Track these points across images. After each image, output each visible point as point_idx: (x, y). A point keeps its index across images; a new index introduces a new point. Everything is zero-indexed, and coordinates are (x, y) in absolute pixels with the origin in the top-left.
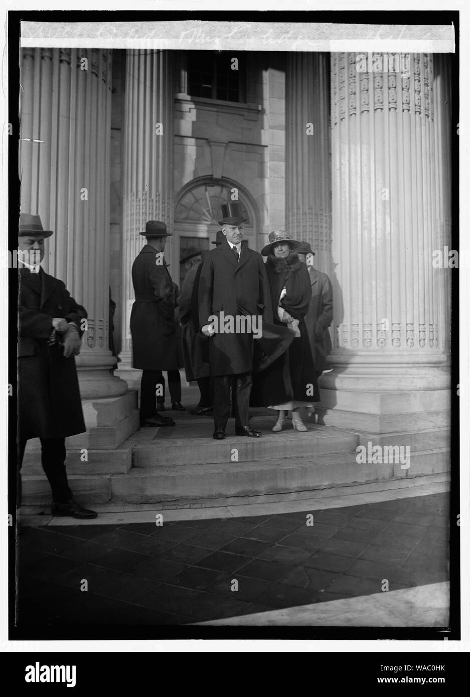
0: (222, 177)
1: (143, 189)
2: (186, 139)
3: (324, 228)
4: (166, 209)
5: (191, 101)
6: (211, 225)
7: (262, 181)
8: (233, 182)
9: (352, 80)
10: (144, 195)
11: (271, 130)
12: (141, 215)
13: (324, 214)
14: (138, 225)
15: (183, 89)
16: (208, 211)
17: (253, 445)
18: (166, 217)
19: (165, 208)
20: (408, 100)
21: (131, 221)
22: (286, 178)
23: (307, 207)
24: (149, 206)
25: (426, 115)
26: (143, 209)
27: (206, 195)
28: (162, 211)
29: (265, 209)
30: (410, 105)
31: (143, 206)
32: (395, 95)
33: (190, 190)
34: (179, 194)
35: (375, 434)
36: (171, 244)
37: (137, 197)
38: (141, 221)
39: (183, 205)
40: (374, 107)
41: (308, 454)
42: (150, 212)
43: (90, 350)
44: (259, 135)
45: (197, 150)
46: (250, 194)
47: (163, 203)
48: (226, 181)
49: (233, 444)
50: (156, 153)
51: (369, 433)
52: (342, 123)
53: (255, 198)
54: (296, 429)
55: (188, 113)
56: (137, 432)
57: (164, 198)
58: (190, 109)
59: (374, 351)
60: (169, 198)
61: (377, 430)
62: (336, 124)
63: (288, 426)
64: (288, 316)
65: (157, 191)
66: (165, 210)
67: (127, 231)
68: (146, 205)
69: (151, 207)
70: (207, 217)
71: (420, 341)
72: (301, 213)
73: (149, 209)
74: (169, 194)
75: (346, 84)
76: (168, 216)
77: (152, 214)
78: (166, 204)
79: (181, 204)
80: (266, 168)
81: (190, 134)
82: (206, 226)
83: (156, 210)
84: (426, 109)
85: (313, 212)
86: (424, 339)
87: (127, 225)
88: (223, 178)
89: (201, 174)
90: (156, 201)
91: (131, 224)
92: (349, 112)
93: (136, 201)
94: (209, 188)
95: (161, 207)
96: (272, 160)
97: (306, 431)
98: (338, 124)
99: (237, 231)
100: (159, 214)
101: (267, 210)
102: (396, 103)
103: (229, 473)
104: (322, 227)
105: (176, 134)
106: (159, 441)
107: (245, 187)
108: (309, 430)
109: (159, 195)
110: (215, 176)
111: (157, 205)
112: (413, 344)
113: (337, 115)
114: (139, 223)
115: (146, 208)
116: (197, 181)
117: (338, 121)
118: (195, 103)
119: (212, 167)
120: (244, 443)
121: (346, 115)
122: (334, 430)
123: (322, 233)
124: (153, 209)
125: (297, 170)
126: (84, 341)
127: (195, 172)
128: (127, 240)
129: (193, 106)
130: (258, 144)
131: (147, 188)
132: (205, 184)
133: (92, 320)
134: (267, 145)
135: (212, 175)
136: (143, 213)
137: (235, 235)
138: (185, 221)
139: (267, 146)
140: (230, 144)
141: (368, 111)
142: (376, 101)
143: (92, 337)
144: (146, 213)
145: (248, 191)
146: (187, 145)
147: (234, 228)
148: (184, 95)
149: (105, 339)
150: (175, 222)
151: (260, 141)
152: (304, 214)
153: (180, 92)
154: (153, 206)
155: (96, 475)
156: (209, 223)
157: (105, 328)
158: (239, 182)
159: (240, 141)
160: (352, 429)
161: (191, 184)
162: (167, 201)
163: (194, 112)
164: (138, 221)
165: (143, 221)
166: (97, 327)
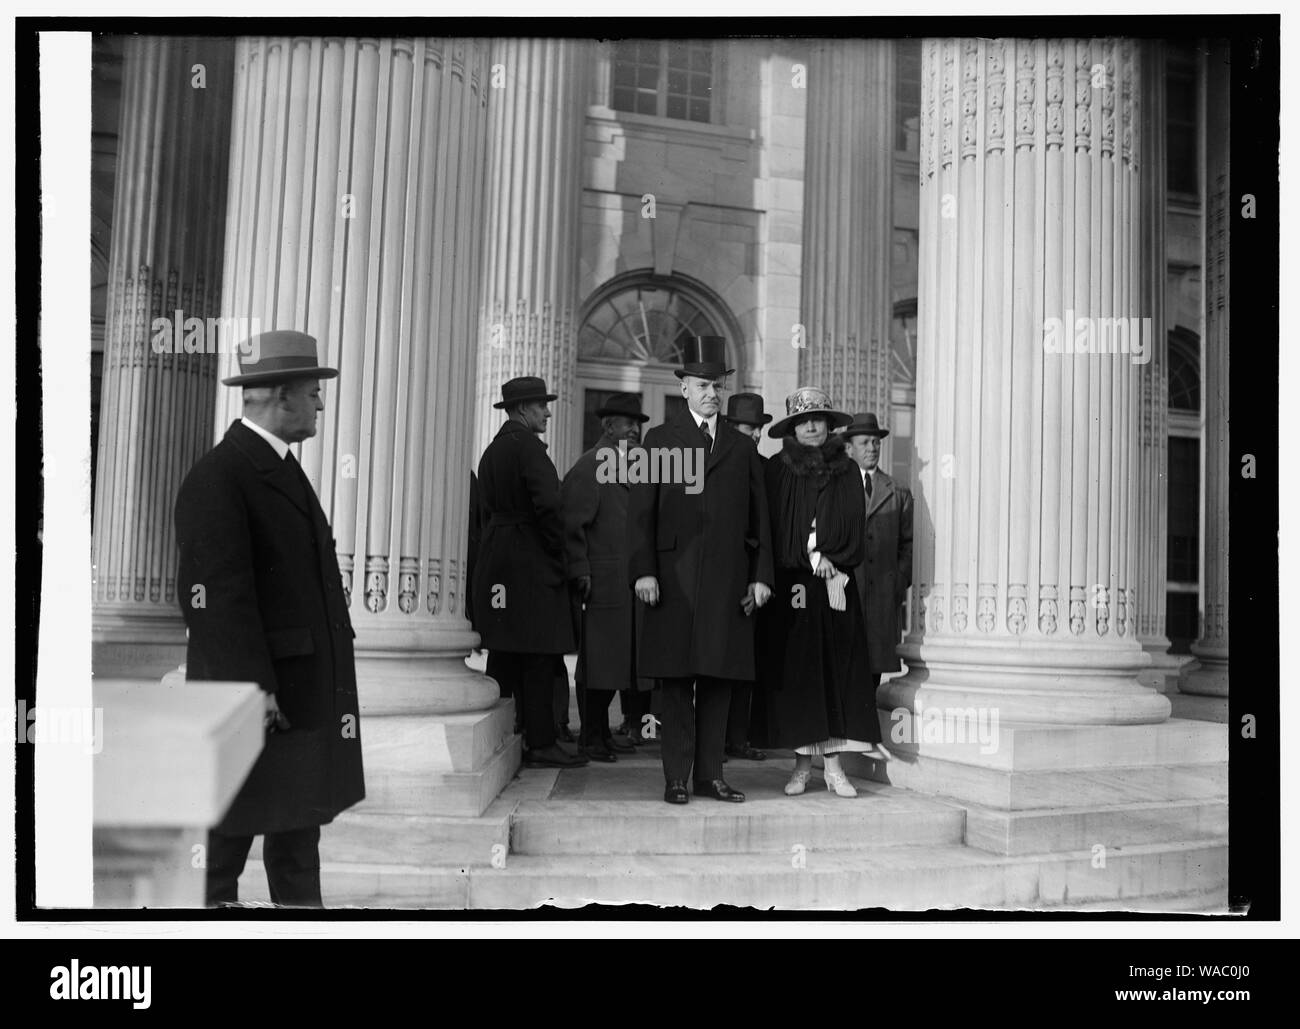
0: (674, 272)
1: (519, 296)
2: (604, 196)
3: (879, 378)
4: (562, 335)
5: (617, 121)
6: (647, 367)
7: (752, 281)
8: (692, 282)
9: (968, 87)
10: (521, 307)
11: (773, 180)
12: (513, 345)
13: (880, 351)
14: (506, 365)
15: (600, 98)
16: (642, 340)
17: (749, 822)
18: (561, 350)
19: (560, 332)
20: (1087, 127)
21: (493, 357)
22: (802, 277)
23: (844, 336)
24: (530, 328)
25: (1123, 158)
26: (517, 333)
27: (639, 308)
28: (555, 338)
29: (757, 338)
30: (1092, 138)
31: (517, 328)
32: (1059, 117)
33: (607, 298)
34: (586, 304)
35: (1000, 810)
36: (569, 405)
37: (506, 311)
38: (513, 358)
39: (594, 328)
40: (1015, 142)
41: (861, 845)
42: (531, 341)
43: (432, 620)
44: (751, 188)
45: (625, 218)
46: (728, 308)
47: (557, 323)
48: (682, 282)
49: (710, 818)
50: (545, 225)
51: (986, 807)
52: (946, 173)
53: (737, 315)
54: (834, 791)
55: (611, 146)
56: (514, 783)
57: (558, 313)
58: (613, 136)
59: (999, 639)
60: (567, 314)
61: (1006, 802)
62: (931, 175)
63: (817, 785)
64: (826, 565)
65: (546, 298)
66: (559, 338)
67: (485, 378)
68: (523, 327)
69: (533, 332)
70: (639, 351)
71: (1097, 622)
72: (832, 347)
73: (530, 335)
74: (568, 306)
75: (956, 94)
76: (567, 350)
77: (535, 344)
78: (563, 326)
79: (589, 325)
80: (761, 253)
81: (611, 187)
82: (637, 369)
83: (543, 336)
84: (1123, 147)
85: (858, 347)
86: (1106, 619)
87: (485, 365)
88: (676, 276)
89: (631, 266)
90: (544, 319)
91: (493, 364)
92: (960, 152)
93: (505, 318)
94: (645, 294)
95: (552, 333)
96: (775, 239)
97: (855, 797)
98: (935, 176)
99: (711, 391)
100: (548, 346)
101: (761, 340)
102: (1061, 133)
103: (703, 877)
104: (874, 376)
105: (586, 186)
106: (560, 803)
107: (719, 293)
108: (860, 793)
109: (549, 308)
110: (659, 271)
111: (546, 328)
112: (1082, 629)
113: (935, 156)
114: (509, 363)
115: (523, 333)
116: (623, 280)
117: (935, 168)
118: (624, 125)
119: (653, 252)
120: (732, 818)
121: (955, 158)
122: (912, 797)
123: (874, 388)
124: (536, 334)
125: (826, 259)
126: (422, 600)
127: (620, 261)
128: (484, 395)
129: (619, 131)
130: (746, 206)
131: (526, 294)
132: (639, 287)
133: (438, 561)
134: (764, 209)
135: (652, 269)
136: (516, 343)
137: (707, 399)
138: (597, 359)
139: (764, 212)
140: (691, 206)
141: (1002, 150)
142: (1020, 128)
143: (437, 595)
144: (522, 343)
145: (723, 301)
146: (604, 209)
147: (704, 385)
148: (603, 110)
149: (460, 596)
150: (579, 360)
151: (751, 201)
152: (839, 349)
153: (594, 103)
154: (536, 329)
155: (440, 866)
156: (643, 363)
157: (461, 575)
158: (708, 283)
159: (710, 202)
160: (948, 798)
161: (611, 285)
162: (563, 318)
163: (621, 142)
164: (506, 360)
165: (516, 357)
166: (446, 575)
